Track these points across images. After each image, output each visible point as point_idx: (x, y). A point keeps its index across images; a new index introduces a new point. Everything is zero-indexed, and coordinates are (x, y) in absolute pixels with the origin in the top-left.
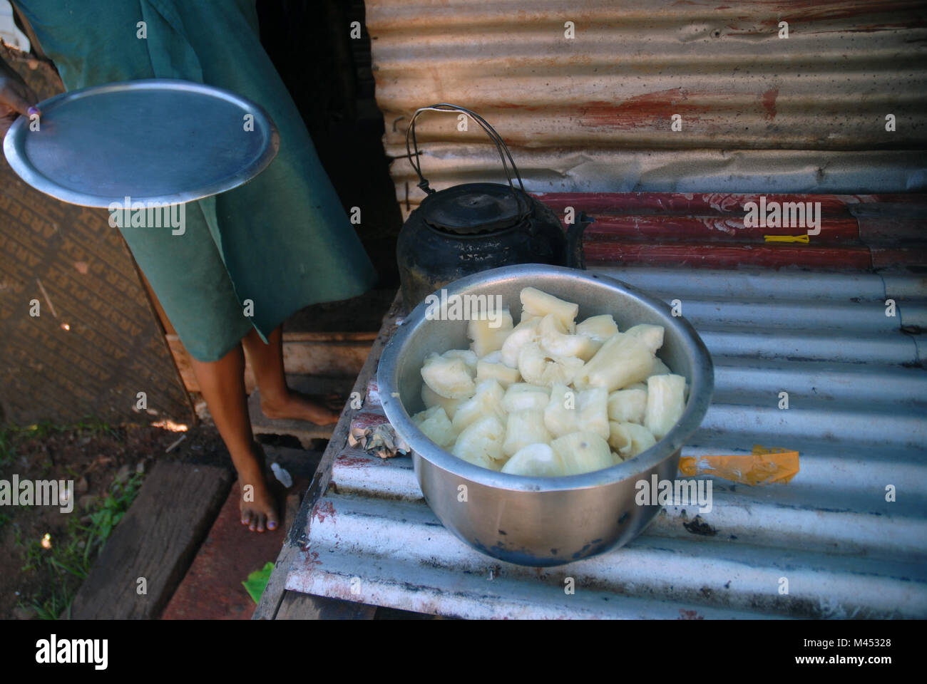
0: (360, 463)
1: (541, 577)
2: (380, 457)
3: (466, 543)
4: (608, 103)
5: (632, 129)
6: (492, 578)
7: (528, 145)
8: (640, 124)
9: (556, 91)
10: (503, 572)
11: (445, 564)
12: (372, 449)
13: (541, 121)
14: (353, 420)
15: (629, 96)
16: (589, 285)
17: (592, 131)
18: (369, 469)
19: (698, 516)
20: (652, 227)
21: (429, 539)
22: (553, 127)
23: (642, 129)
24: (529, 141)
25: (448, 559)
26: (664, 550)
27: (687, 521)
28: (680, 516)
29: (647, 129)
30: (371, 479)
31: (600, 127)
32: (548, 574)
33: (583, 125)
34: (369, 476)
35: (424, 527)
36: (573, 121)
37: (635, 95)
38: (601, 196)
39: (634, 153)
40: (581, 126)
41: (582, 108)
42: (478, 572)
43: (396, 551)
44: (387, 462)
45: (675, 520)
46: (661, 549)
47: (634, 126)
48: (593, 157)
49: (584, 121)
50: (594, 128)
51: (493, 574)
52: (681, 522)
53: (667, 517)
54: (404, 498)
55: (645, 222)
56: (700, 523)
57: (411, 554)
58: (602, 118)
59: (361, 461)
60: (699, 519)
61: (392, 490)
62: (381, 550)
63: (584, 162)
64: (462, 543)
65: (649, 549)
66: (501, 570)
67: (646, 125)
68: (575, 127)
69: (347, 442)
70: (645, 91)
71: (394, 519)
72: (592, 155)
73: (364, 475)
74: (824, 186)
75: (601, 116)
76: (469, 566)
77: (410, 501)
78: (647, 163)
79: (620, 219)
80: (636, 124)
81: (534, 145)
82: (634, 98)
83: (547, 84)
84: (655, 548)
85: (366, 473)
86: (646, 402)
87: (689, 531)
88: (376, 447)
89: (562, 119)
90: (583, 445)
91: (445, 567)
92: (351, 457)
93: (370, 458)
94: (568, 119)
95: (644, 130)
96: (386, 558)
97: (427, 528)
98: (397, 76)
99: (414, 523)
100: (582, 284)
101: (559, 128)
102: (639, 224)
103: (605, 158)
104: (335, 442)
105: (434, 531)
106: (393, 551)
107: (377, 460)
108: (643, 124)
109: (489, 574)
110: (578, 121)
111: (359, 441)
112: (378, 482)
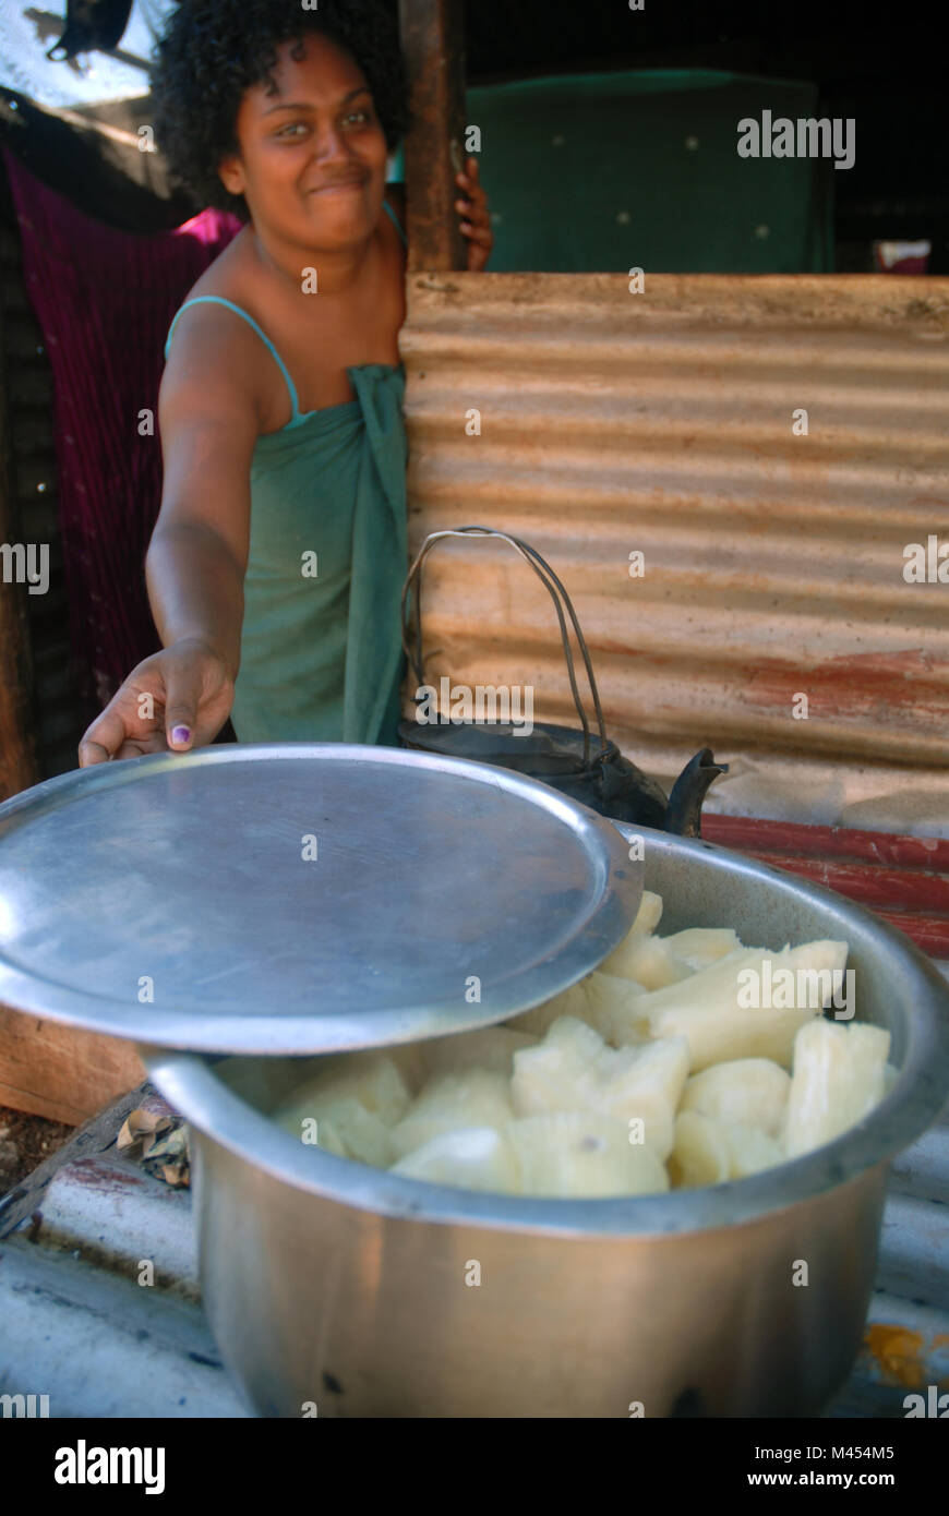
0: (115, 1182)
2: (164, 1181)
4: (792, 664)
5: (833, 717)
7: (647, 727)
8: (847, 710)
9: (703, 631)
12: (154, 1158)
13: (673, 685)
14: (147, 1097)
15: (831, 656)
17: (762, 713)
18: (128, 1201)
20: (855, 883)
22: (693, 699)
23: (850, 720)
24: (647, 719)
29: (858, 719)
30: (123, 1224)
31: (776, 708)
33: (745, 702)
34: (120, 1215)
35: (183, 1363)
36: (729, 691)
37: (841, 654)
38: (766, 826)
39: (833, 766)
40: (742, 703)
41: (746, 669)
44: (174, 1193)
47: (836, 712)
48: (760, 766)
49: (749, 694)
50: (765, 709)
54: (176, 1286)
55: (842, 872)
58: (783, 693)
59: (119, 1178)
63: (743, 773)
67: (859, 713)
68: (732, 702)
69: (114, 1140)
70: (859, 649)
71: (121, 1327)
72: (756, 759)
73: (112, 1210)
75: (778, 688)
77: (189, 1296)
78: (857, 786)
79: (795, 862)
80: (841, 709)
81: (657, 728)
82: (838, 658)
83: (690, 620)
85: (117, 1207)
88: (165, 1155)
89: (710, 687)
90: (590, 1145)
92: (103, 1166)
93: (145, 1178)
94: (719, 688)
95: (855, 723)
97: (192, 1365)
99: (162, 1348)
101: (704, 702)
102: (830, 875)
103: (782, 771)
104: (91, 1137)
105: (201, 1380)
107: (158, 1184)
108: (853, 710)
110: (738, 694)
111: (140, 1140)
112: (135, 1233)
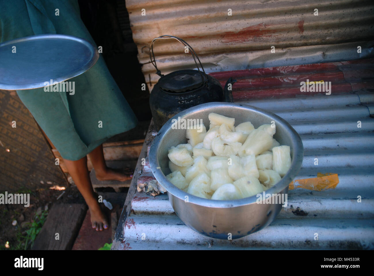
0: (144, 199)
1: (232, 243)
2: (152, 196)
3: (196, 232)
4: (233, 32)
5: (244, 42)
6: (210, 246)
7: (200, 53)
8: (247, 40)
9: (210, 29)
10: (215, 243)
11: (188, 242)
12: (148, 192)
13: (205, 42)
14: (138, 180)
15: (242, 29)
16: (239, 109)
17: (227, 45)
18: (148, 202)
19: (298, 207)
20: (257, 83)
21: (179, 231)
22: (210, 44)
23: (248, 42)
24: (201, 51)
25: (189, 240)
26: (286, 225)
27: (294, 210)
28: (290, 209)
29: (250, 42)
30: (149, 206)
31: (230, 43)
32: (236, 242)
33: (223, 43)
34: (148, 205)
35: (176, 226)
36: (219, 40)
37: (244, 28)
38: (234, 72)
39: (245, 53)
40: (222, 43)
41: (222, 35)
42: (203, 244)
43: (165, 238)
44: (155, 197)
45: (289, 211)
46: (285, 224)
47: (245, 41)
48: (228, 56)
49: (223, 41)
50: (228, 43)
51: (211, 245)
52: (290, 211)
53: (285, 209)
54: (165, 213)
55: (254, 81)
56: (300, 211)
57: (172, 239)
58: (231, 39)
59: (144, 198)
60: (299, 209)
61: (160, 210)
62: (158, 239)
63: (224, 58)
64: (194, 231)
65: (279, 225)
66: (214, 242)
67: (250, 40)
68: (220, 43)
69: (136, 190)
70: (248, 26)
71: (162, 224)
72: (227, 55)
73: (146, 204)
74: (326, 60)
75: (230, 38)
76: (199, 242)
77: (169, 214)
78: (251, 56)
79: (243, 81)
80: (245, 40)
81: (203, 53)
82: (244, 29)
83: (206, 26)
84: (282, 224)
85: (147, 204)
86: (273, 159)
87: (295, 214)
88: (150, 191)
89: (213, 41)
90: (249, 182)
91: (188, 243)
92: (139, 197)
93: (148, 196)
94: (216, 41)
95: (249, 42)
96: (161, 242)
97: (178, 226)
98: (141, 29)
99: (172, 225)
100: (235, 109)
101: (213, 45)
102: (252, 82)
103: (234, 56)
104: (131, 191)
105: (181, 227)
106: (164, 239)
107: (151, 197)
108: (248, 40)
109: (208, 244)
110: (221, 41)
111: (142, 189)
112: (153, 207)
